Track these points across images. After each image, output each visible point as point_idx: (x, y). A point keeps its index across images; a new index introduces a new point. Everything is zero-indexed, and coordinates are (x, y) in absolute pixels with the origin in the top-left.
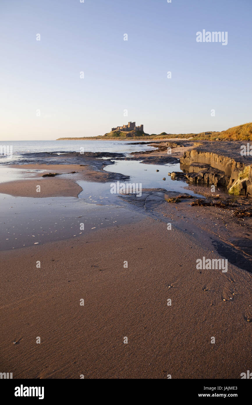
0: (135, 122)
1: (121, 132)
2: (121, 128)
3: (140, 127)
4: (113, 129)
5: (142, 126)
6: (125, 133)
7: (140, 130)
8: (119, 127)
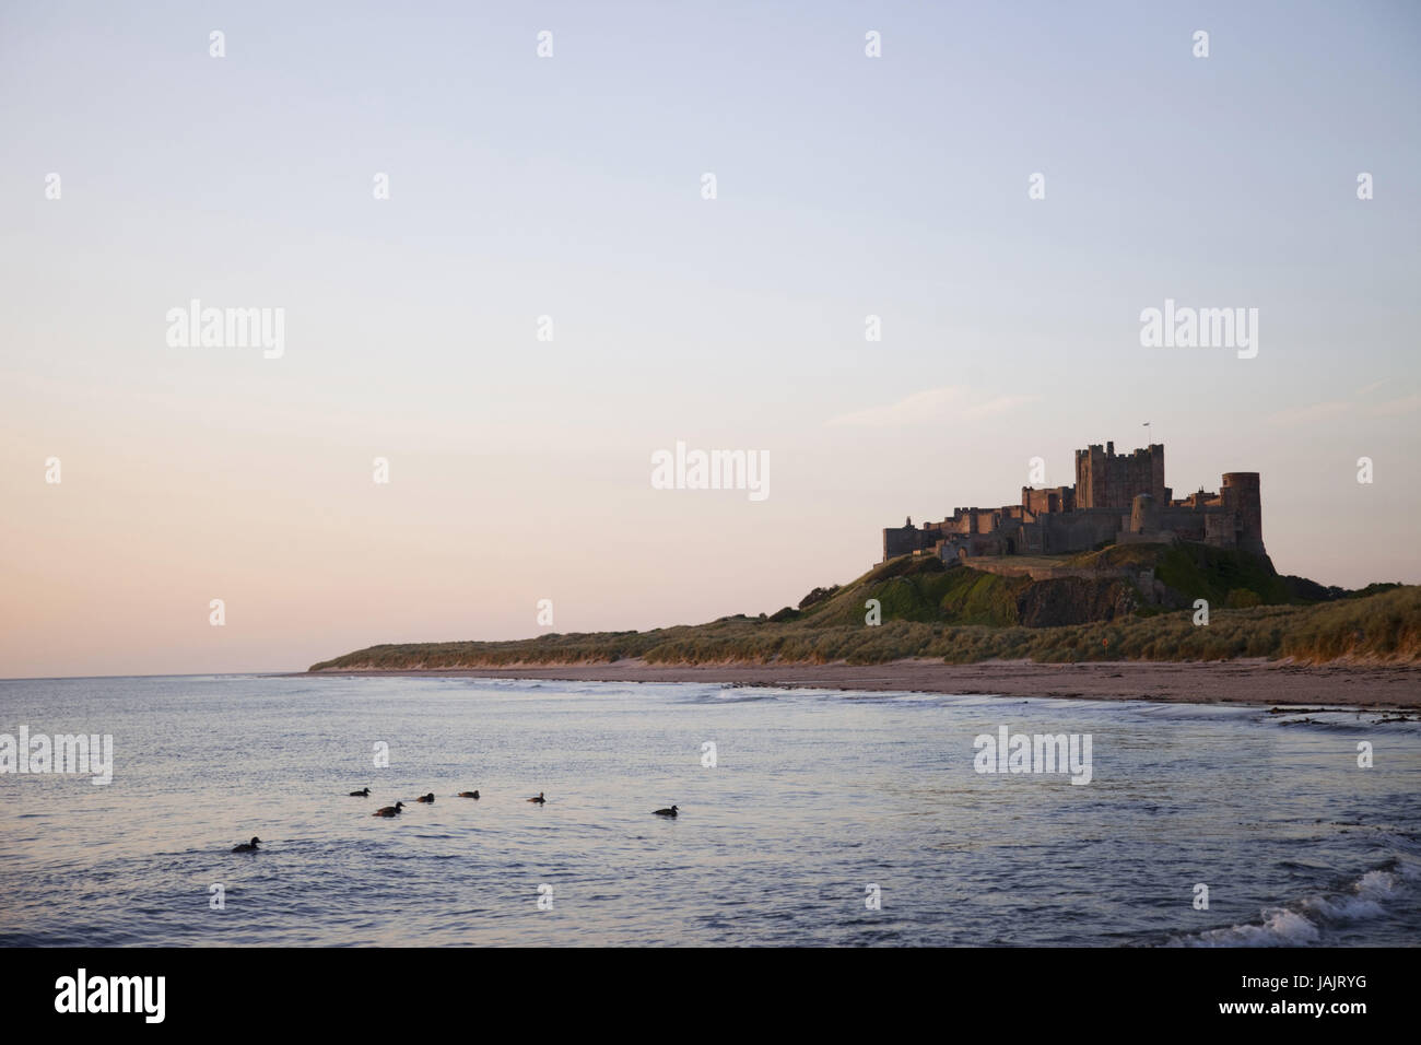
0: (1157, 451)
1: (973, 563)
2: (986, 526)
3: (1218, 501)
4: (899, 540)
5: (1244, 488)
6: (1010, 582)
7: (1216, 535)
8: (975, 513)
